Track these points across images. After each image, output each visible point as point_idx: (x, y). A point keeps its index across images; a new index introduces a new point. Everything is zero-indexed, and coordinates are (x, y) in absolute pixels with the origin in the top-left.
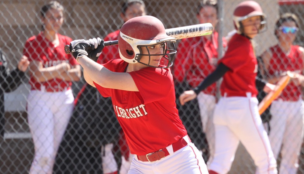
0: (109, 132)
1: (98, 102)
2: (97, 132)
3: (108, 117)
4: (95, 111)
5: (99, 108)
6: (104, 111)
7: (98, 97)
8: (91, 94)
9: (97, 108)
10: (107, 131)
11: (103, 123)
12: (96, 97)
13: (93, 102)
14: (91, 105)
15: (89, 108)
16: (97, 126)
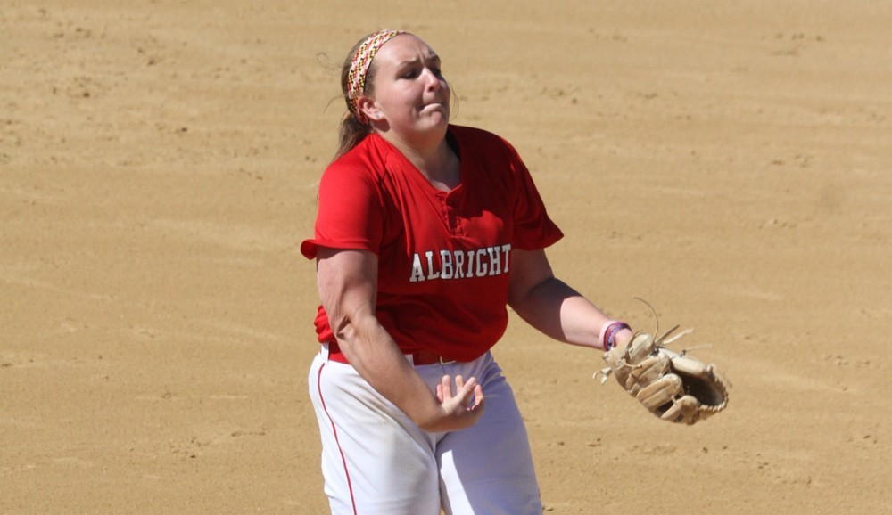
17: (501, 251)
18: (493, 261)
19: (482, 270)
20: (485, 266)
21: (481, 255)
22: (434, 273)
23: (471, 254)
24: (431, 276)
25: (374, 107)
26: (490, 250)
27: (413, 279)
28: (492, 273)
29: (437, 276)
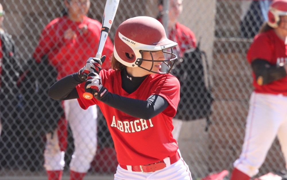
0: (47, 122)
1: (37, 91)
2: (35, 122)
3: (46, 107)
4: (34, 101)
5: (38, 98)
6: (42, 101)
7: (37, 85)
8: (30, 83)
9: (36, 98)
10: (45, 121)
11: (42, 113)
12: (35, 86)
13: (32, 91)
14: (30, 95)
15: (27, 97)
16: (35, 116)
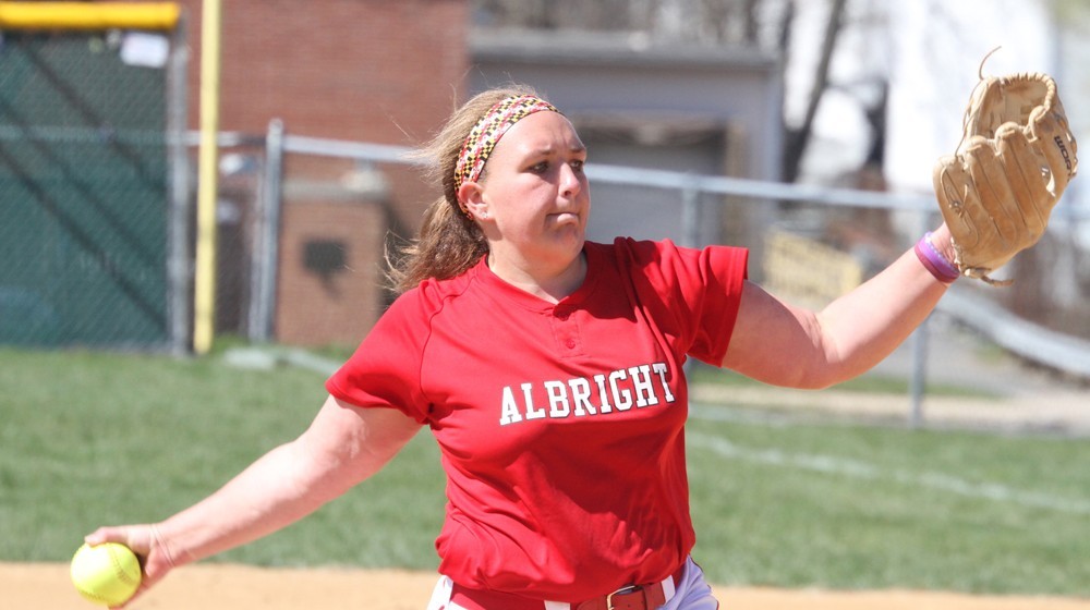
17: (652, 372)
18: (639, 387)
19: (623, 400)
20: (626, 393)
21: (618, 380)
22: (536, 410)
23: (599, 379)
24: (531, 415)
25: (482, 202)
26: (634, 371)
27: (504, 421)
28: (641, 402)
29: (541, 414)
